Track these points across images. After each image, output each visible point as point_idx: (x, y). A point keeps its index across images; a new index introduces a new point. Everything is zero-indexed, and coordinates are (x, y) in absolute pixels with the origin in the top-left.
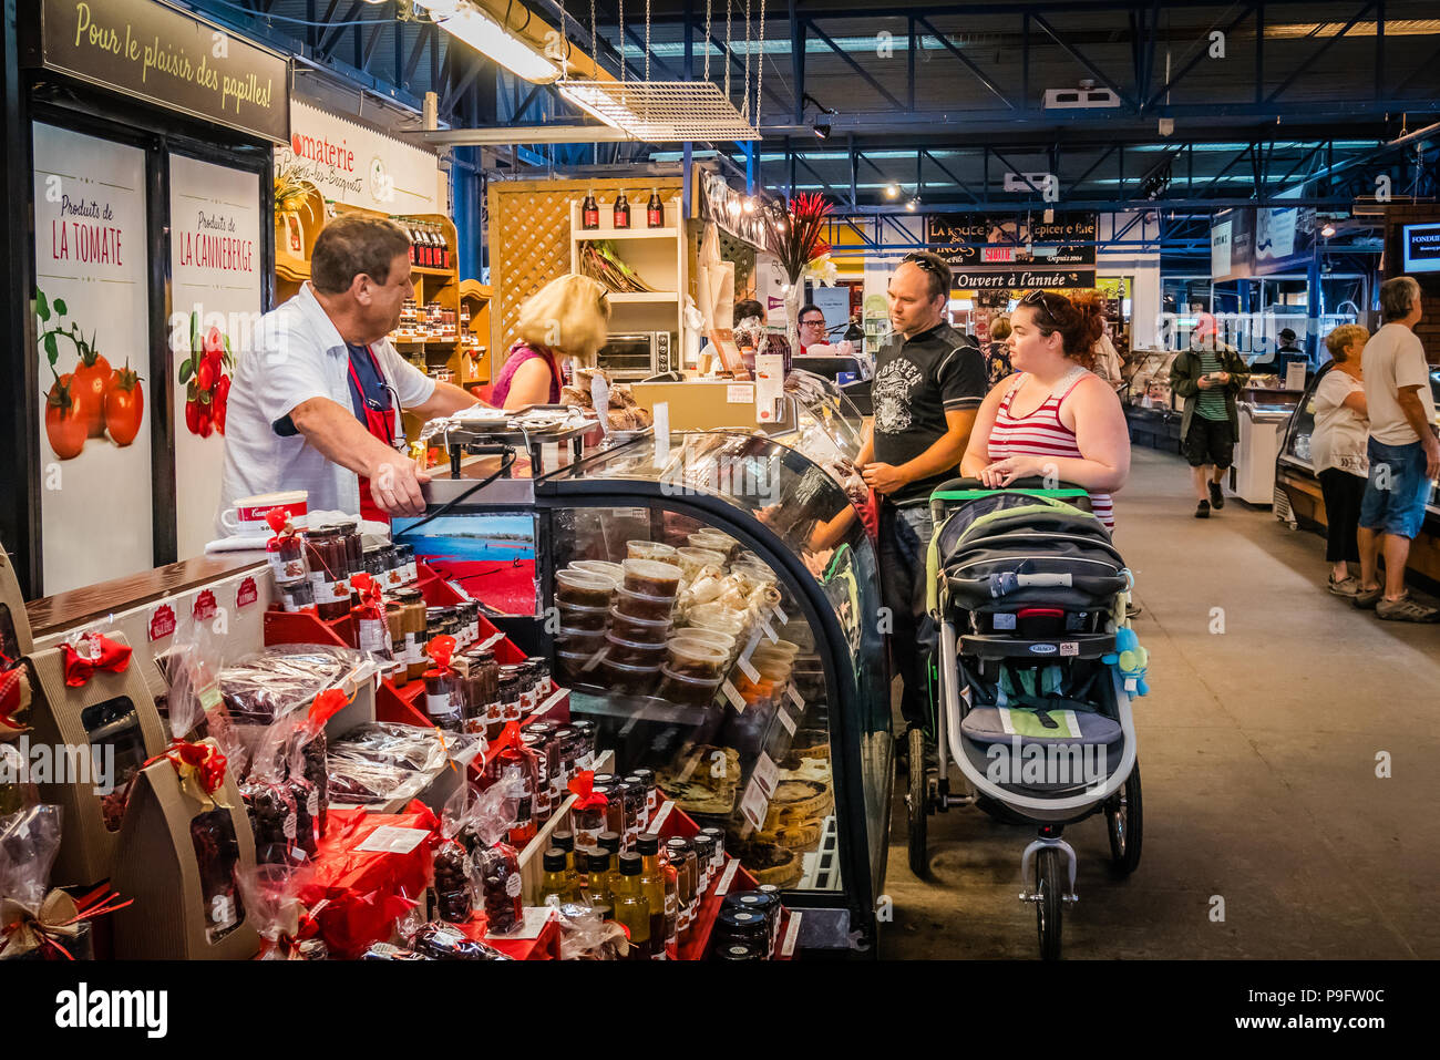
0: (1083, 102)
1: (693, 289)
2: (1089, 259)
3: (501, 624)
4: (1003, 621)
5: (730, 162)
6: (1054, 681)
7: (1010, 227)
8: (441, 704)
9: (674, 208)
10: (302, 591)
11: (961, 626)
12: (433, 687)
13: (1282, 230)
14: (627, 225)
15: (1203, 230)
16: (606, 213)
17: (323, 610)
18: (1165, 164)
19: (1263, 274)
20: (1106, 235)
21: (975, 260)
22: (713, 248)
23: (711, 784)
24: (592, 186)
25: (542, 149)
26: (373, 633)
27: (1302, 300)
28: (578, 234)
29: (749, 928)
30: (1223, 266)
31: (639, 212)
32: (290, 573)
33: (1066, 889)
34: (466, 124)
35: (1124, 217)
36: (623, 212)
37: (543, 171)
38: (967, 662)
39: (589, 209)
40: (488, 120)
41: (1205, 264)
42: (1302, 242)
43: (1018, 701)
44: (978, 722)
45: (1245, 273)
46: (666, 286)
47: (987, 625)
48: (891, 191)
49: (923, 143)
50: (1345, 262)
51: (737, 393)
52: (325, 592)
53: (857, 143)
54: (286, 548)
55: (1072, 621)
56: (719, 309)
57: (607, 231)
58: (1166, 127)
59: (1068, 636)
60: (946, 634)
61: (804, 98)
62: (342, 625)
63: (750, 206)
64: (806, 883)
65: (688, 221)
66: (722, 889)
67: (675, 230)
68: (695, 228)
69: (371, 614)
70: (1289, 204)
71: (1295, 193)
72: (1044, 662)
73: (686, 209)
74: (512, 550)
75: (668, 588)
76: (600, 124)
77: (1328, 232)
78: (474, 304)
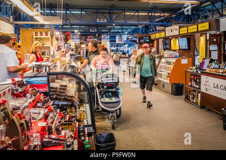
0: (102, 21)
1: (52, 45)
2: (101, 40)
3: (42, 93)
4: (105, 87)
5: (57, 27)
6: (110, 94)
7: (91, 36)
8: (39, 105)
9: (49, 33)
10: (17, 90)
11: (99, 88)
12: (38, 102)
13: (125, 37)
14: (42, 36)
15: (115, 37)
16: (39, 34)
17: (20, 93)
18: (111, 29)
19: (123, 42)
20: (103, 37)
21: (86, 40)
22: (54, 39)
23: (72, 112)
24: (37, 30)
25: (27, 25)
26: (28, 95)
27: (127, 45)
28: (34, 37)
29: (83, 131)
30: (117, 42)
31: (44, 34)
32: (15, 87)
33: (115, 120)
34: (16, 21)
35: (105, 35)
36: (41, 34)
37: (28, 28)
38: (100, 93)
39: (36, 33)
40: (20, 20)
41: (115, 41)
42: (127, 39)
43: (106, 97)
44: (103, 100)
45: (120, 42)
46: (48, 44)
47: (103, 87)
48: (76, 31)
49: (80, 25)
50: (131, 41)
51: (63, 59)
52: (20, 90)
53: (72, 25)
54: (15, 84)
55: (114, 87)
56: (56, 47)
57: (39, 36)
58: (114, 25)
59: (113, 88)
60: (97, 89)
61: (67, 19)
62: (23, 94)
63: (59, 33)
64: (86, 124)
65: (51, 35)
66: (77, 126)
67: (49, 36)
68: (52, 36)
69: (28, 92)
70: (126, 34)
71: (126, 33)
72: (109, 92)
73: (51, 34)
74: (43, 82)
75: (66, 86)
76: (38, 21)
77: (131, 37)
78: (19, 47)
